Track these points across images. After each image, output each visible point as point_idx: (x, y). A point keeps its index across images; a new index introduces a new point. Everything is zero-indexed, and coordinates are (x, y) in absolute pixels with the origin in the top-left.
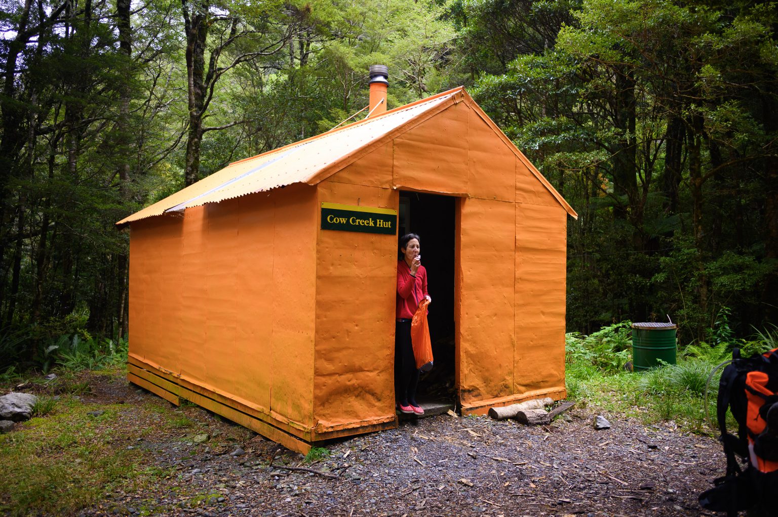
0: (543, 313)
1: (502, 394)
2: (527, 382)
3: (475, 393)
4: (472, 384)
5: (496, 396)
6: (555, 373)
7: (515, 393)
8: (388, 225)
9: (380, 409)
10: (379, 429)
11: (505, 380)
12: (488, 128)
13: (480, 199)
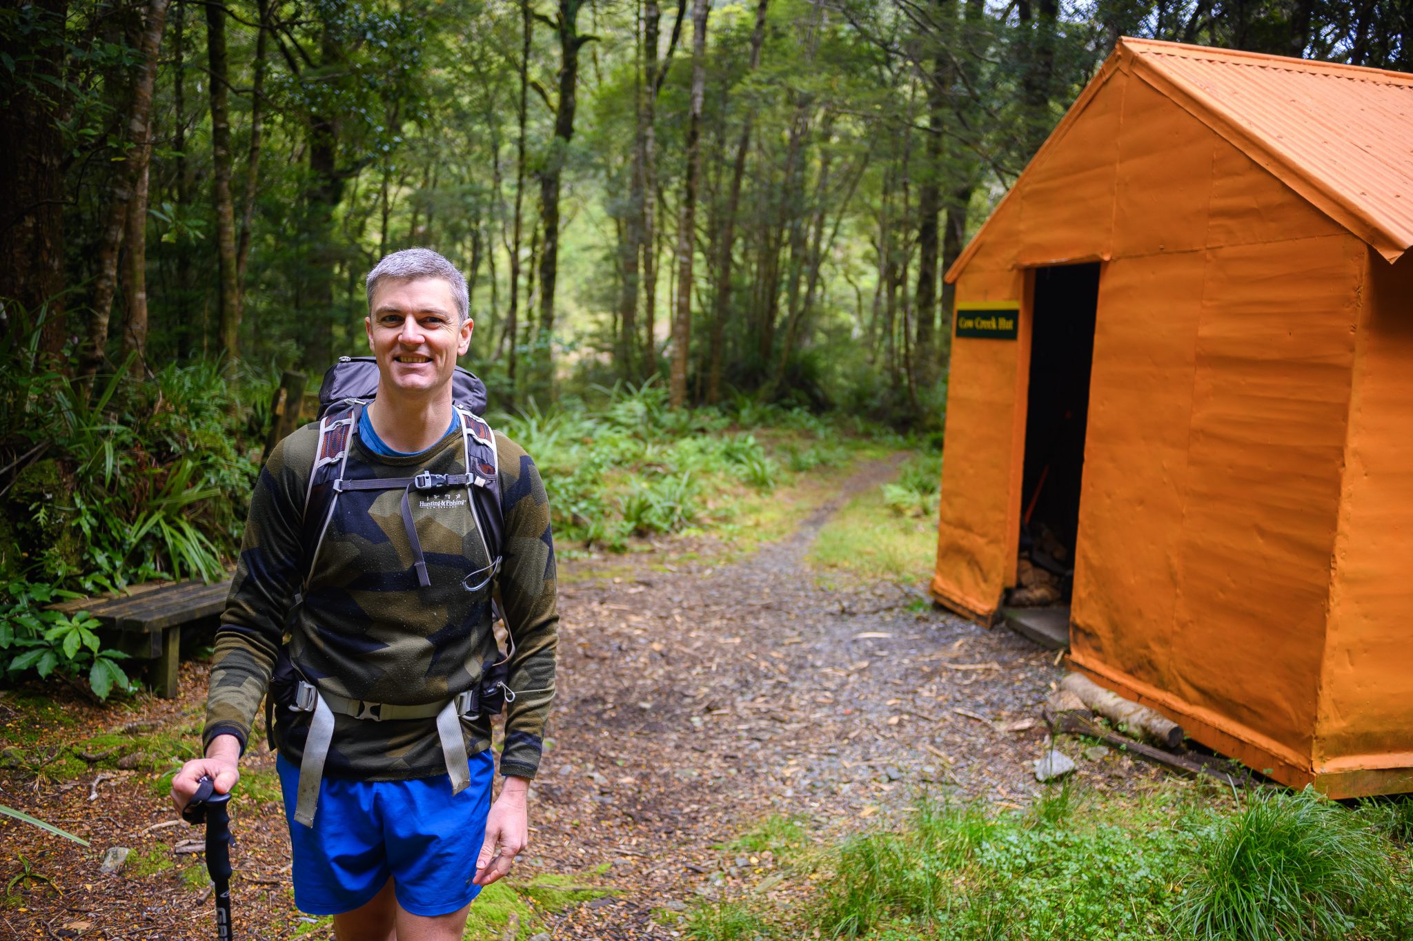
0: (1262, 533)
1: (1141, 674)
2: (1203, 684)
3: (1094, 642)
4: (1090, 622)
5: (1130, 672)
6: (1285, 705)
7: (1171, 692)
8: (1005, 324)
9: (983, 593)
10: (973, 618)
11: (1147, 647)
12: (1159, 98)
13: (1134, 256)
